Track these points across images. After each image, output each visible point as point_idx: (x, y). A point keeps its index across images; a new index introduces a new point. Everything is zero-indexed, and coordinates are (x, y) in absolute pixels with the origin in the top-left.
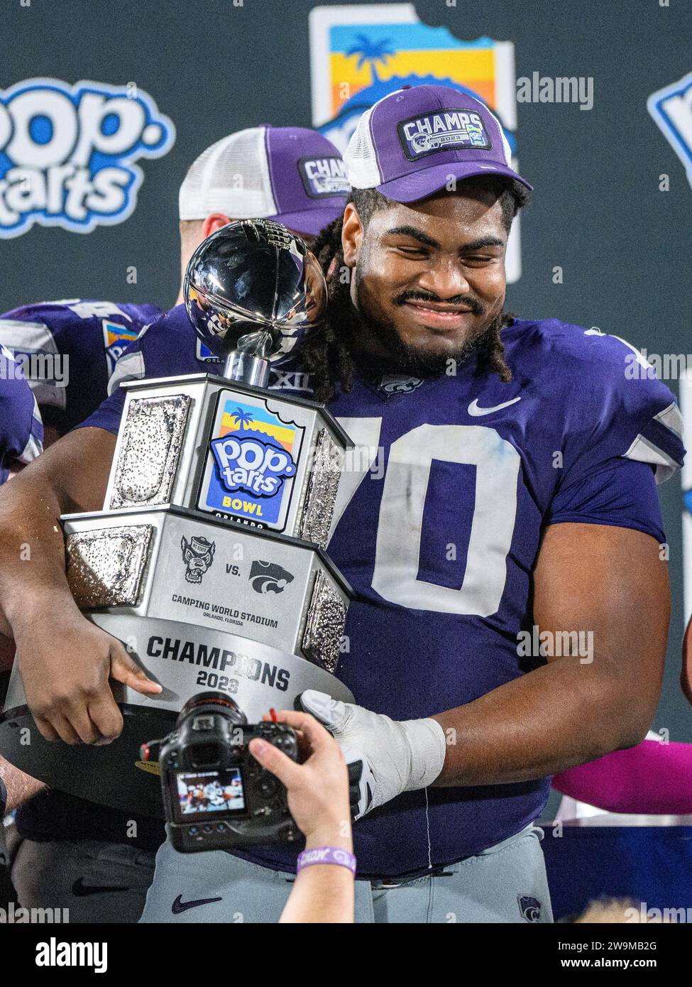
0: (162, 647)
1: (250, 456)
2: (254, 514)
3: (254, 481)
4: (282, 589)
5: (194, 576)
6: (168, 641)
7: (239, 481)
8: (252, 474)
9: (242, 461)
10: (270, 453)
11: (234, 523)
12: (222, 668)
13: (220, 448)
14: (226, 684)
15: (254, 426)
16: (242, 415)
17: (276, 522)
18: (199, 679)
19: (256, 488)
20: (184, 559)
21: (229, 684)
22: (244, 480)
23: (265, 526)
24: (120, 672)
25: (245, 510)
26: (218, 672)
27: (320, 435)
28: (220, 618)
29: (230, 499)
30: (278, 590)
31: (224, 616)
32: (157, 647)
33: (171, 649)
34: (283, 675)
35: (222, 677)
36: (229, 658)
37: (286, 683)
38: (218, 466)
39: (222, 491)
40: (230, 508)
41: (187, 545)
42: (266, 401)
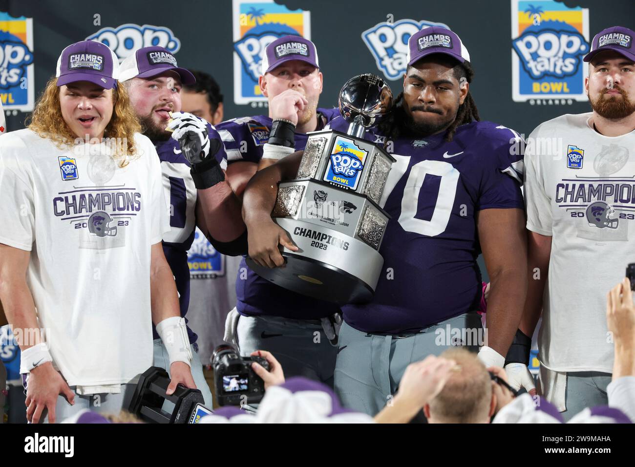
0: (299, 231)
1: (345, 162)
2: (345, 184)
3: (346, 171)
4: (352, 212)
5: (318, 205)
6: (302, 229)
7: (340, 171)
8: (345, 168)
9: (342, 163)
10: (353, 161)
11: (336, 187)
12: (321, 240)
13: (334, 158)
14: (322, 246)
15: (348, 150)
16: (344, 146)
17: (353, 186)
18: (312, 244)
19: (346, 173)
20: (315, 199)
21: (323, 247)
22: (342, 170)
23: (349, 188)
24: (282, 242)
25: (342, 182)
26: (320, 242)
27: (376, 155)
28: (327, 222)
29: (336, 177)
30: (350, 212)
31: (328, 221)
32: (298, 231)
33: (303, 232)
34: (346, 244)
35: (321, 244)
36: (324, 237)
37: (347, 247)
38: (332, 165)
39: (333, 174)
40: (336, 181)
41: (316, 194)
42: (354, 141)
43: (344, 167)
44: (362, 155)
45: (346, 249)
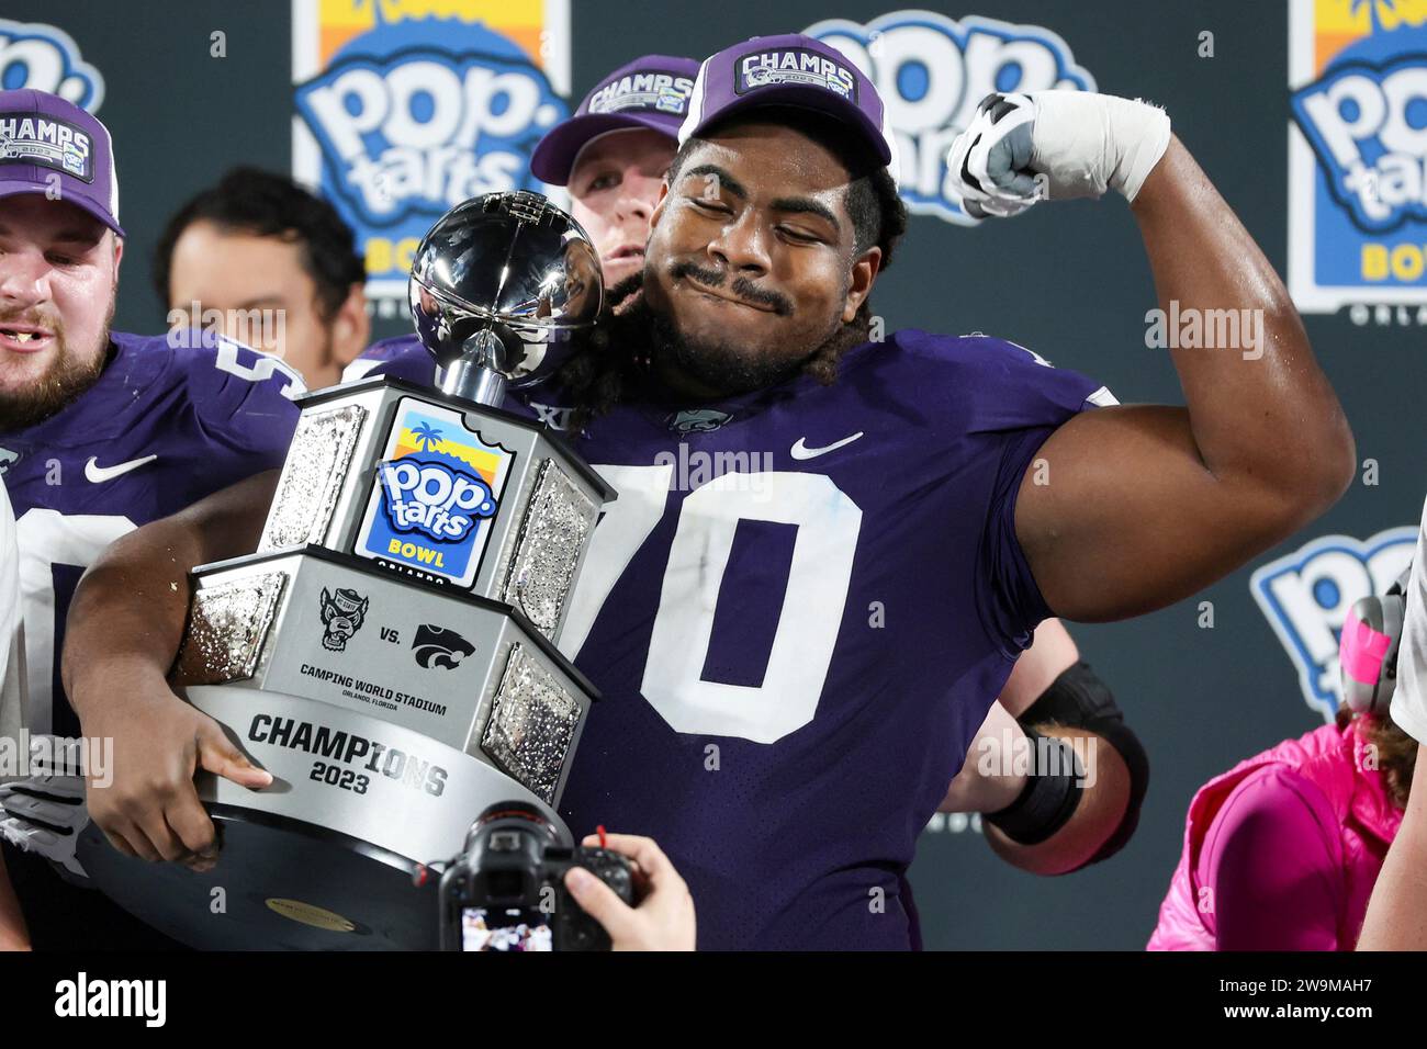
0: (268, 729)
1: (433, 487)
2: (432, 565)
3: (435, 520)
4: (456, 665)
5: (336, 640)
6: (278, 721)
7: (414, 519)
8: (433, 510)
9: (420, 493)
10: (462, 484)
11: (402, 575)
12: (348, 759)
13: (391, 475)
14: (351, 781)
15: (443, 447)
16: (427, 432)
17: (460, 574)
18: (314, 772)
19: (437, 529)
20: (323, 618)
21: (356, 781)
22: (420, 519)
23: (446, 581)
24: (212, 760)
25: (420, 559)
26: (342, 764)
27: (543, 466)
28: (367, 699)
29: (399, 543)
30: (451, 665)
31: (372, 696)
32: (263, 728)
33: (281, 732)
34: (438, 776)
35: (346, 773)
36: (359, 747)
37: (441, 786)
38: (386, 498)
39: (389, 532)
40: (399, 556)
41: (329, 600)
42: (464, 415)
43: (428, 507)
44: (493, 464)
45: (439, 793)
